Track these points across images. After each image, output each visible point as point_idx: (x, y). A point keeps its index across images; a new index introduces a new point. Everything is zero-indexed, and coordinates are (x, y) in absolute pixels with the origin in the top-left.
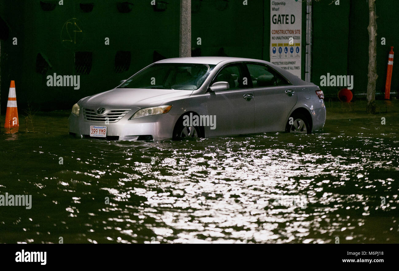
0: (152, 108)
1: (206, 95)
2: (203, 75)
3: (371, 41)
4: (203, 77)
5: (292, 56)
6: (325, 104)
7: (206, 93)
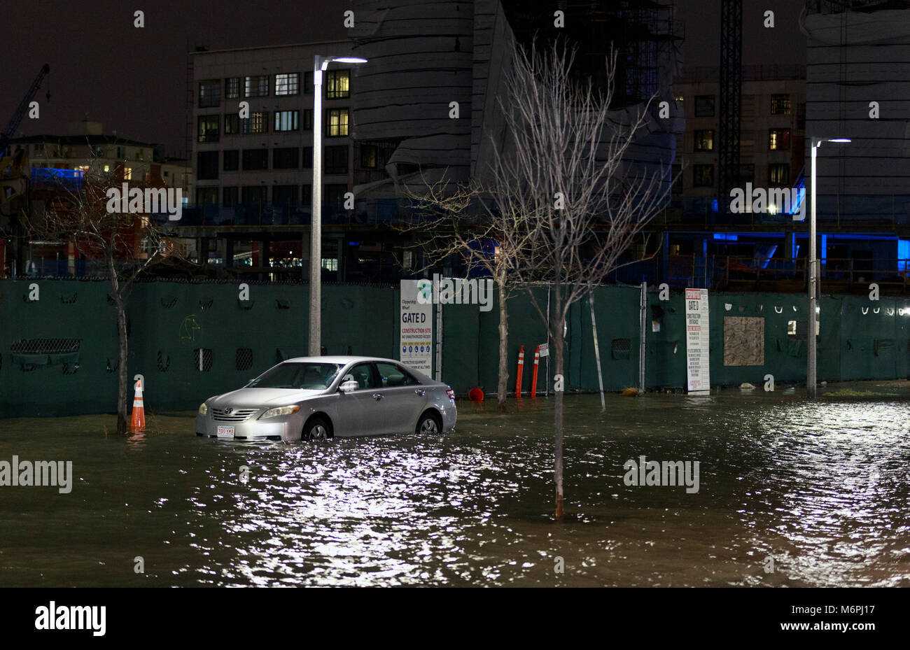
0: (280, 408)
1: (335, 395)
2: (333, 374)
3: (502, 340)
4: (333, 377)
5: (422, 355)
6: (456, 403)
7: (335, 393)
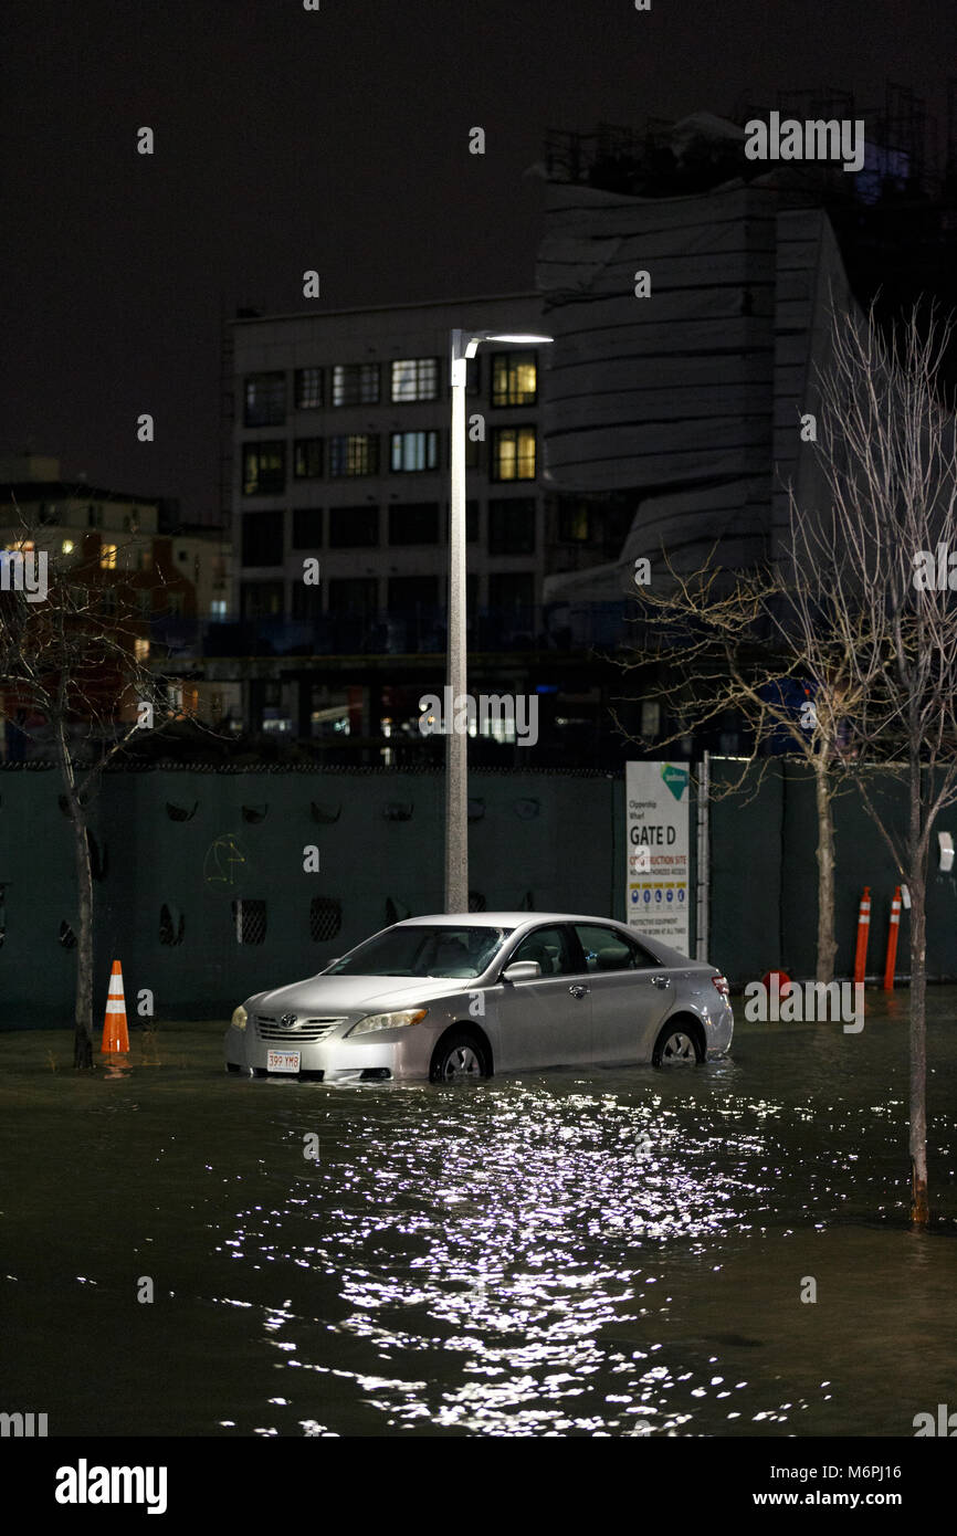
0: (388, 1015)
1: (494, 988)
2: (490, 948)
3: (824, 878)
4: (490, 953)
5: (670, 907)
7: (494, 984)
